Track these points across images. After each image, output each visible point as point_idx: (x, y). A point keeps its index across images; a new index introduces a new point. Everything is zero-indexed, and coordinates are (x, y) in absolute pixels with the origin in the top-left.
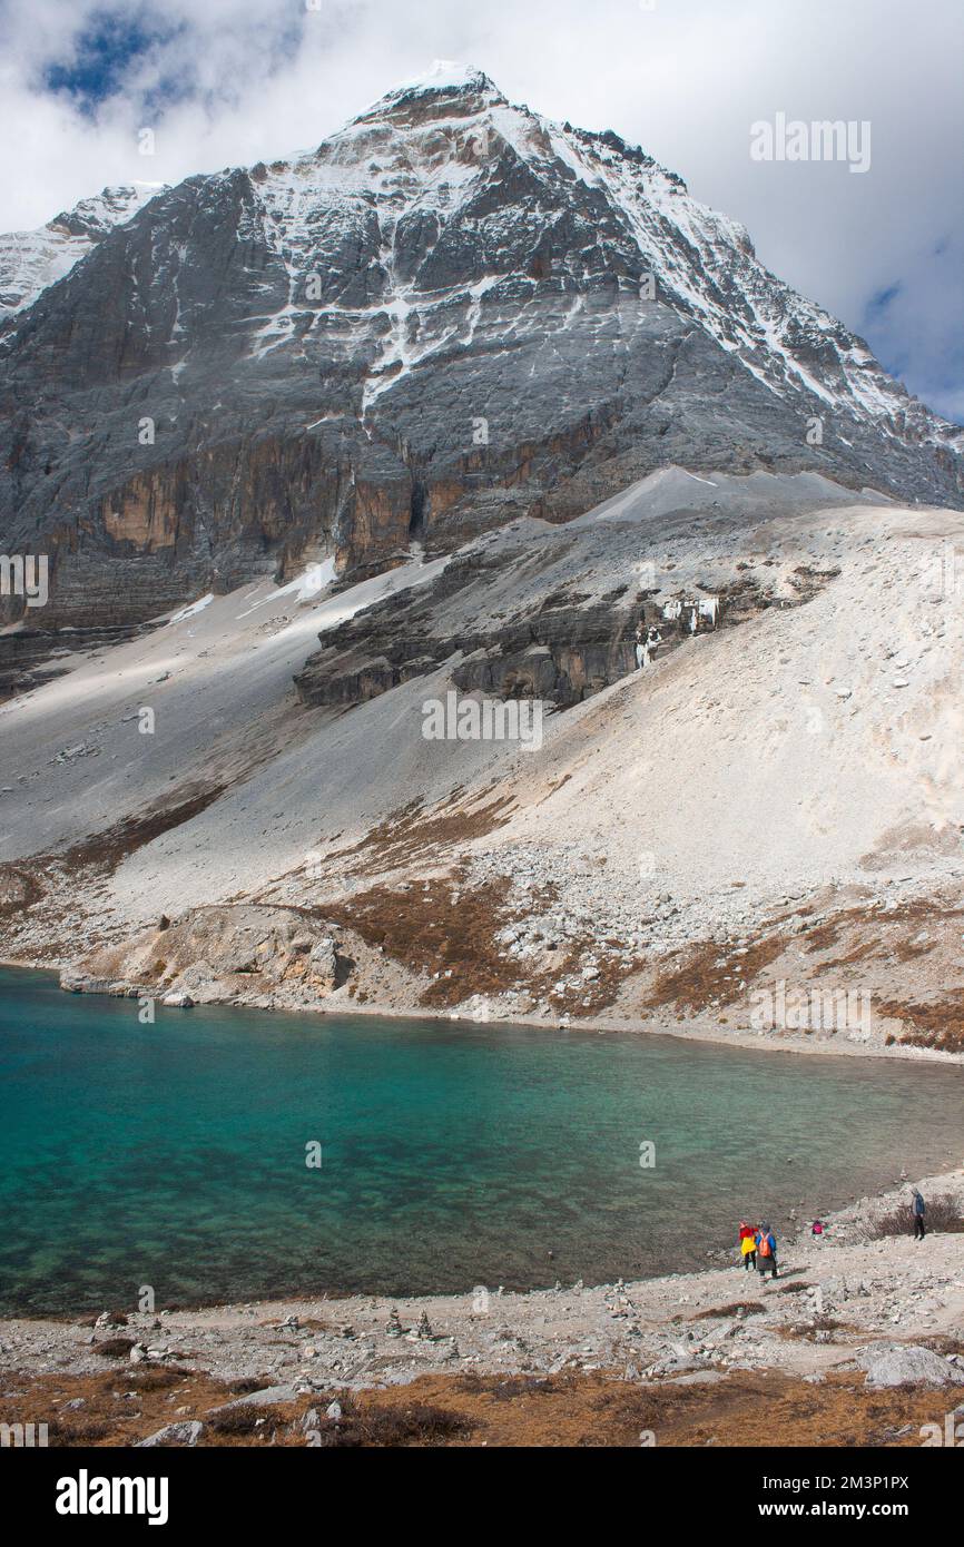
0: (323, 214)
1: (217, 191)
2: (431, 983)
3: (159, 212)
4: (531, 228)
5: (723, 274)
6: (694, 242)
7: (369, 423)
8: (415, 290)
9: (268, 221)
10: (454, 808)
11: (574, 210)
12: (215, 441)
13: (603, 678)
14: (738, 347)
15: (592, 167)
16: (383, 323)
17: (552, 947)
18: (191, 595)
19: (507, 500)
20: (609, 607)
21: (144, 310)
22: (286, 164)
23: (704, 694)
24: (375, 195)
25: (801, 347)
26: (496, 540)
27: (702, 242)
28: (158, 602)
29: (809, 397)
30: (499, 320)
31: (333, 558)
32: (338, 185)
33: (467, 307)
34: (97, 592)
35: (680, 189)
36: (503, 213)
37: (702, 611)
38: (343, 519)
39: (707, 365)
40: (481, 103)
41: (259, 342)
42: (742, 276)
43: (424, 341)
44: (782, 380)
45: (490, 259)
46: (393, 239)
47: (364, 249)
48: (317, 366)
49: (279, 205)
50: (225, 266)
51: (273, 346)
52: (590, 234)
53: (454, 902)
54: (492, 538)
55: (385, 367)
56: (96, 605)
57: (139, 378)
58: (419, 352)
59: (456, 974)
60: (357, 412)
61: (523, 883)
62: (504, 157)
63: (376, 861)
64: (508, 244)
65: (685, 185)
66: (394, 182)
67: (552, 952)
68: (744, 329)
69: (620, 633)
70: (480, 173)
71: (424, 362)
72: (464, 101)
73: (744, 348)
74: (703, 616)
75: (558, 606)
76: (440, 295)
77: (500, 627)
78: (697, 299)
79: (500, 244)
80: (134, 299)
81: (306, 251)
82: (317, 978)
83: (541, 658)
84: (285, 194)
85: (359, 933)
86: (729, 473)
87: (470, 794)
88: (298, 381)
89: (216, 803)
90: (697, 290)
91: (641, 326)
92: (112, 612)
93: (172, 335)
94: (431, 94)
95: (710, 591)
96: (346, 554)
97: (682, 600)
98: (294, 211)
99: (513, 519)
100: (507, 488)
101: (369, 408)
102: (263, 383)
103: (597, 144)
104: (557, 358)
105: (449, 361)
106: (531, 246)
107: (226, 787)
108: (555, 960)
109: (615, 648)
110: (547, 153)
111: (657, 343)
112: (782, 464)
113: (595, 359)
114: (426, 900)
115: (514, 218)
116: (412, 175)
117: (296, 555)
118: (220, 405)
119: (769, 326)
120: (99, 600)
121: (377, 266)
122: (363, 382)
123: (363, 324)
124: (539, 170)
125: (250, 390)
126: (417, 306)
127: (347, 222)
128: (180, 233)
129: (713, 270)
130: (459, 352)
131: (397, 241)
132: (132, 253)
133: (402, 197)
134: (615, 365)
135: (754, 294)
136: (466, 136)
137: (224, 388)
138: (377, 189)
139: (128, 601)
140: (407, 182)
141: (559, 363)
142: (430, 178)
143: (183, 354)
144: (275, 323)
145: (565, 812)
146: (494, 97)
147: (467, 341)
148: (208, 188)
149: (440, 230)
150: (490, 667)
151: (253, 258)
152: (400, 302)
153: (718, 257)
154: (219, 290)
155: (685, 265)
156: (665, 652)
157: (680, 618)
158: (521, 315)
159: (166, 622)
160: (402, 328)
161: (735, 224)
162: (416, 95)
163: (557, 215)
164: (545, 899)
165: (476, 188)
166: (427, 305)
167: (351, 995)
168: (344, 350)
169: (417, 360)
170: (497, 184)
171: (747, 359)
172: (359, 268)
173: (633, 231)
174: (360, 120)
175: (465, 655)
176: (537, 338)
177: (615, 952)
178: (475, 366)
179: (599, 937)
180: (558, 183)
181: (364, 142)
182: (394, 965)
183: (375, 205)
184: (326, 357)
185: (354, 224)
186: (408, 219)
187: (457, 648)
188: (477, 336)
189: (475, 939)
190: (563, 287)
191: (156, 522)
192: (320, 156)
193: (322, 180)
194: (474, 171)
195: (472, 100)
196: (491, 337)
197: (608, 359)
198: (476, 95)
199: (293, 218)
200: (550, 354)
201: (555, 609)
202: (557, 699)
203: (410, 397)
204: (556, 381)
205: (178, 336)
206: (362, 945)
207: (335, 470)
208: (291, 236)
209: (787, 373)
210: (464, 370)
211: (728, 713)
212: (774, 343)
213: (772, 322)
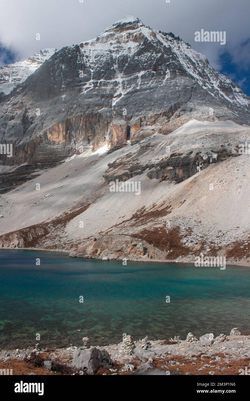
0: (99, 56)
1: (71, 50)
2: (167, 253)
3: (57, 56)
4: (153, 58)
5: (202, 69)
6: (194, 61)
7: (114, 110)
8: (123, 75)
9: (85, 58)
10: (154, 209)
11: (164, 54)
12: (75, 115)
13: (188, 175)
14: (207, 88)
15: (167, 42)
16: (116, 84)
17: (196, 244)
18: (70, 155)
19: (152, 129)
20: (189, 157)
21: (54, 82)
22: (88, 43)
23: (218, 179)
24: (112, 51)
25: (223, 88)
26: (150, 139)
27: (196, 61)
28: (62, 157)
29: (226, 101)
30: (146, 82)
31: (107, 144)
32: (102, 48)
33: (137, 79)
34: (46, 154)
35: (189, 47)
36: (145, 54)
37: (213, 157)
38: (109, 134)
39: (201, 93)
40: (138, 26)
41: (84, 90)
42: (207, 69)
43: (127, 88)
44: (219, 96)
45: (142, 67)
46: (117, 62)
47: (110, 65)
48: (100, 95)
49: (87, 54)
50: (74, 70)
51: (88, 90)
52: (168, 60)
53: (167, 233)
54: (149, 139)
55: (117, 95)
56: (46, 158)
57: (54, 99)
58: (126, 91)
59: (173, 251)
60: (111, 107)
61: (183, 228)
62: (145, 40)
63: (137, 223)
64: (147, 63)
65: (190, 46)
66: (116, 47)
67: (196, 245)
68: (208, 83)
69: (192, 163)
70: (139, 44)
71: (128, 94)
72: (134, 25)
73: (209, 88)
74: (213, 159)
75: (174, 157)
76: (130, 76)
77: (158, 162)
78: (196, 76)
79: (145, 62)
80: (52, 79)
81: (95, 66)
82: (139, 253)
83: (171, 170)
84: (88, 51)
85: (146, 241)
86: (209, 121)
87: (158, 205)
88: (95, 99)
89: (89, 208)
90: (195, 73)
91: (183, 83)
92: (50, 159)
93: (62, 88)
94: (125, 24)
95: (215, 152)
96: (111, 143)
97: (208, 155)
98: (91, 55)
99: (153, 134)
100: (151, 126)
101: (114, 106)
102: (87, 100)
103: (167, 36)
104: (162, 92)
105: (134, 93)
106: (153, 63)
107: (90, 204)
108: (198, 247)
109: (191, 167)
110: (156, 39)
111: (187, 87)
112: (222, 119)
113: (172, 92)
114: (160, 232)
115: (148, 56)
116: (121, 45)
117: (97, 144)
118: (75, 106)
119: (214, 82)
120: (47, 156)
121: (113, 69)
122: (112, 99)
123: (111, 84)
124: (154, 43)
125: (83, 102)
126: (124, 79)
127: (105, 58)
128: (62, 62)
129: (199, 68)
130: (137, 91)
131: (118, 62)
132: (51, 67)
133: (119, 51)
134: (177, 93)
135: (210, 74)
136: (134, 35)
137: (76, 101)
138: (112, 49)
139: (54, 157)
140: (120, 47)
141: (162, 93)
142: (126, 46)
143: (65, 92)
144: (88, 84)
145: (186, 209)
146: (141, 24)
147: (138, 88)
148: (69, 50)
149: (129, 59)
150: (157, 172)
151: (81, 68)
152: (120, 78)
153: (200, 64)
154: (73, 76)
155: (192, 67)
156: (204, 168)
157: (207, 159)
158: (152, 81)
159: (64, 162)
160: (121, 85)
161: (204, 56)
162: (121, 24)
163: (159, 55)
164: (189, 232)
165: (138, 48)
166: (127, 79)
167: (148, 257)
168: (106, 91)
169: (125, 93)
170: (143, 47)
171: (210, 91)
172: (109, 70)
173: (178, 58)
174: (106, 31)
175: (150, 169)
176: (157, 87)
177: (213, 245)
178: (141, 94)
179: (207, 241)
180: (159, 46)
181: (108, 37)
182: (157, 249)
183: (112, 53)
184: (102, 93)
185: (107, 58)
186: (121, 56)
187: (147, 168)
188: (141, 87)
189: (175, 242)
190: (162, 74)
191: (60, 136)
192: (97, 41)
193: (98, 47)
194: (137, 44)
195: (135, 25)
196: (144, 87)
197: (175, 92)
198: (136, 24)
199: (91, 57)
200: (160, 91)
201: (173, 157)
202: (176, 180)
203: (124, 103)
204: (163, 98)
205: (63, 88)
206: (148, 244)
207: (107, 122)
208: (91, 62)
209: (220, 94)
210: (139, 96)
211: (225, 184)
212: (216, 87)
213: (215, 81)
